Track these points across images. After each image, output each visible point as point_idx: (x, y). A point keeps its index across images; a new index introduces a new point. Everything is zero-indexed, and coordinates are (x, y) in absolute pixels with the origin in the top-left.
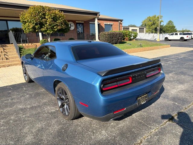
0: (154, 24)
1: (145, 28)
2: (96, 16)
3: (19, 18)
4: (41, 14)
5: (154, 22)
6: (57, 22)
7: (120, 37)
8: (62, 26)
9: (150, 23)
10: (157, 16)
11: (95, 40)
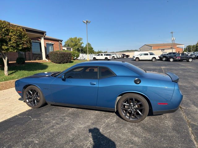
0: (76, 45)
1: (72, 49)
2: (43, 35)
4: (4, 30)
5: (76, 43)
6: (22, 40)
7: (70, 57)
8: (27, 45)
9: (73, 44)
10: (78, 38)
11: (42, 59)
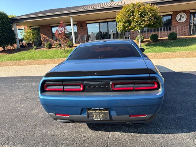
3: (115, 18)
4: (129, 12)
6: (144, 18)
8: (150, 21)
